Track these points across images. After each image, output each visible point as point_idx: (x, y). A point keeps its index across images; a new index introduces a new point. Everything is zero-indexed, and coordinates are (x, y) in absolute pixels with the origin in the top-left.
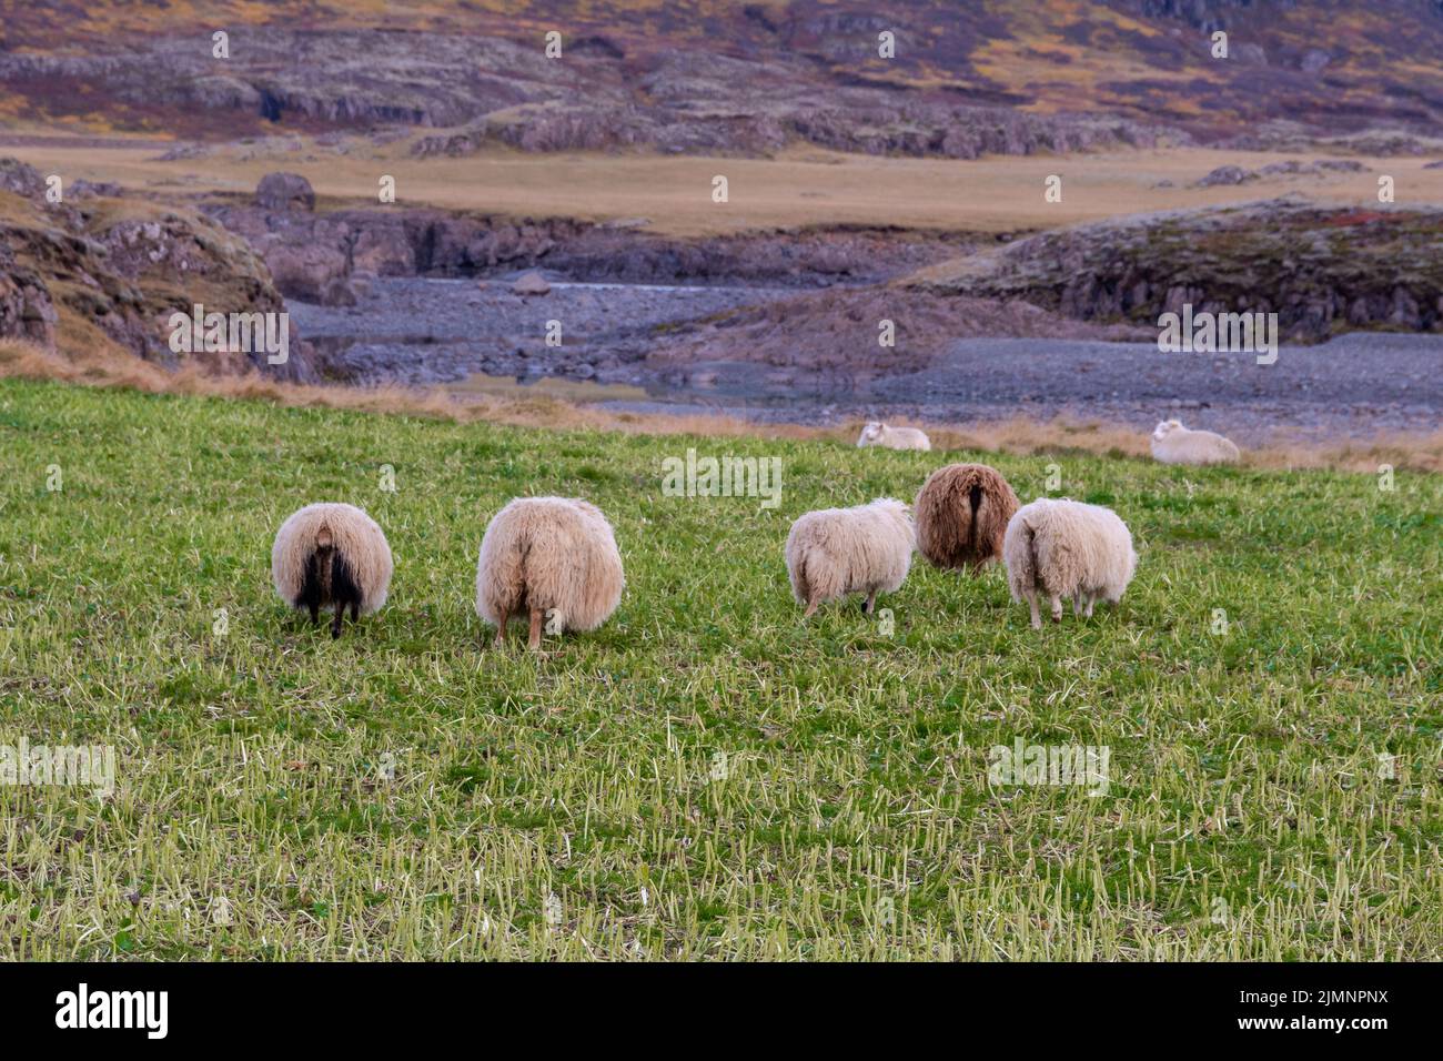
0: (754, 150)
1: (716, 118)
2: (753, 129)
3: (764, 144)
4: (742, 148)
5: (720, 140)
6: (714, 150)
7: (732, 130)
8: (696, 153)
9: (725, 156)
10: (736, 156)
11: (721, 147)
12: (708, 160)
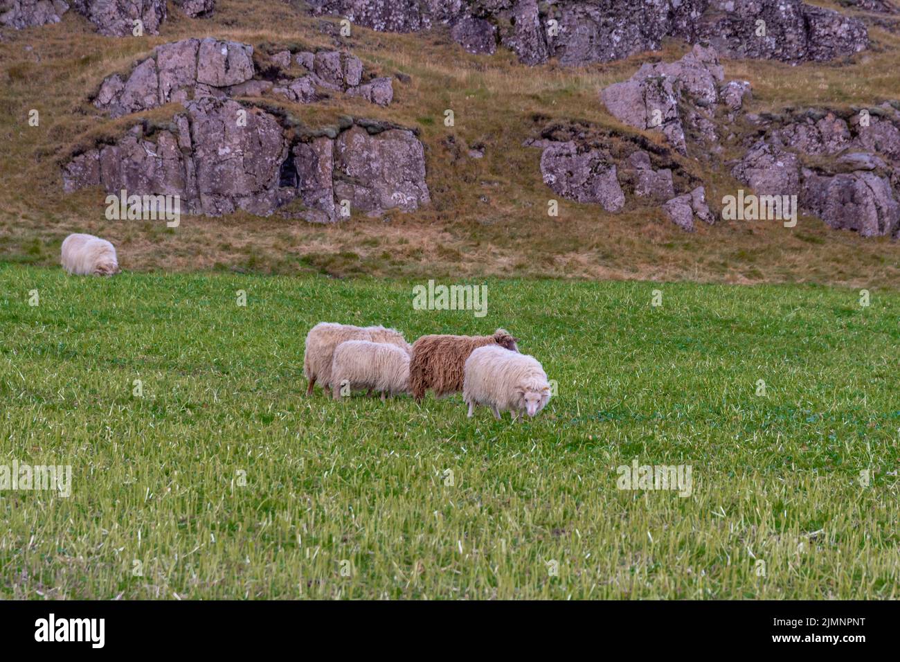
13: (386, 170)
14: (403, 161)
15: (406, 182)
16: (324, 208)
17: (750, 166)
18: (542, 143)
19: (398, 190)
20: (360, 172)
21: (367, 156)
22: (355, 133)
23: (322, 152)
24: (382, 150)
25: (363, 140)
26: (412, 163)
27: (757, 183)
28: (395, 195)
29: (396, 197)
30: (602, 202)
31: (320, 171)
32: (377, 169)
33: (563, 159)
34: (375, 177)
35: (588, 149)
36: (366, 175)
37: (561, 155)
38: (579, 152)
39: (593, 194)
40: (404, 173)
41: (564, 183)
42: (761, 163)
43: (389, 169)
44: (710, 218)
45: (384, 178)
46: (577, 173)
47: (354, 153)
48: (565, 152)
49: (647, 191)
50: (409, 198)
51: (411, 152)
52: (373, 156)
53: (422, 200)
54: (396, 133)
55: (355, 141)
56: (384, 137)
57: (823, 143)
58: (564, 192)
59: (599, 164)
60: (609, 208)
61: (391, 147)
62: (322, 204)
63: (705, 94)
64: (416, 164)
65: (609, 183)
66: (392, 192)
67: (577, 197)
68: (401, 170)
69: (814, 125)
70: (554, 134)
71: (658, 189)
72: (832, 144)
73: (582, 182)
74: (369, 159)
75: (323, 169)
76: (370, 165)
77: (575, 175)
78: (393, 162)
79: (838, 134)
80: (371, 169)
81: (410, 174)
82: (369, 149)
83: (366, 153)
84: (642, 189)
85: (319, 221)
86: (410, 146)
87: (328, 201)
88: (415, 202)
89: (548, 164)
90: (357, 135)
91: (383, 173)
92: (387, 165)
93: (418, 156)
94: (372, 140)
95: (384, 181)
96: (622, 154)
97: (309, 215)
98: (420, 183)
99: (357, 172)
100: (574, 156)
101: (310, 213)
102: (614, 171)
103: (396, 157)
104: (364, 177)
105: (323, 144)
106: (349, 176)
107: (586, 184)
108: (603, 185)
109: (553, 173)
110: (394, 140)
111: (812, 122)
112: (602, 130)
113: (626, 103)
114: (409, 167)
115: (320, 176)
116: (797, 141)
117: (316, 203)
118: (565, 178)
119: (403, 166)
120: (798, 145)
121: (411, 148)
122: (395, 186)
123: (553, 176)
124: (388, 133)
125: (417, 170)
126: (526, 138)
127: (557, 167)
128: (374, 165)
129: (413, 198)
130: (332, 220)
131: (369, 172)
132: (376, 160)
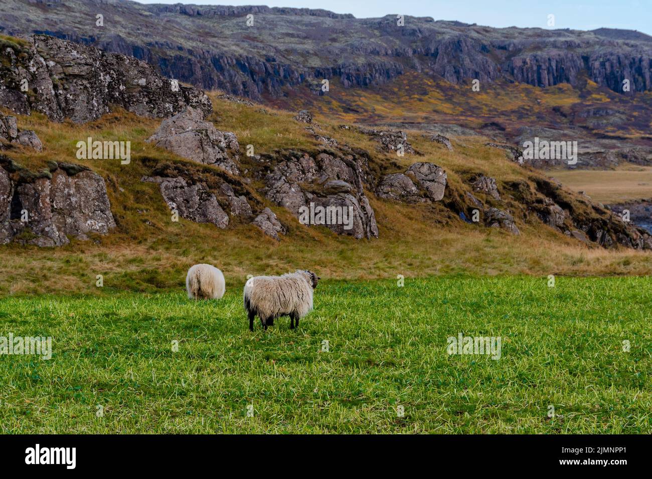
0: (606, 167)
1: (588, 153)
2: (605, 158)
3: (610, 164)
4: (601, 166)
5: (591, 163)
6: (589, 167)
7: (596, 158)
8: (582, 168)
9: (594, 169)
10: (599, 169)
11: (592, 166)
12: (587, 171)
13: (82, 203)
14: (94, 195)
15: (96, 212)
16: (49, 235)
17: (278, 192)
18: (155, 179)
19: (91, 218)
20: (63, 205)
21: (68, 192)
22: (58, 174)
23: (42, 190)
24: (78, 188)
25: (64, 180)
26: (101, 197)
27: (288, 204)
28: (89, 222)
29: (90, 224)
30: (214, 221)
31: (41, 205)
32: (76, 202)
33: (179, 190)
34: (75, 209)
35: (194, 183)
36: (67, 207)
37: (177, 187)
38: (189, 185)
39: (205, 216)
40: (94, 205)
41: (184, 209)
42: (283, 189)
43: (84, 202)
44: (283, 230)
45: (81, 209)
46: (192, 200)
47: (58, 190)
48: (179, 185)
49: (237, 212)
50: (100, 225)
51: (99, 188)
52: (71, 192)
53: (109, 225)
54: (87, 173)
55: (58, 180)
56: (78, 177)
57: (305, 174)
58: (185, 215)
59: (202, 193)
60: (221, 226)
61: (85, 185)
62: (47, 232)
63: (220, 141)
64: (103, 197)
65: (214, 206)
66: (87, 220)
67: (195, 219)
68: (92, 202)
69: (298, 162)
70: (166, 172)
71: (243, 210)
72: (310, 175)
73: (196, 207)
74: (69, 195)
75: (43, 204)
76: (70, 200)
77: (191, 202)
78: (87, 197)
79: (312, 167)
80: (72, 202)
81: (98, 205)
82: (68, 186)
83: (67, 190)
84: (234, 211)
85: (49, 245)
86: (98, 183)
87: (52, 229)
88: (105, 227)
89: (169, 195)
90: (60, 176)
91: (80, 206)
92: (83, 199)
93: (104, 191)
94: (70, 180)
95: (81, 212)
96: (216, 186)
97: (41, 242)
98: (107, 212)
99: (61, 205)
100: (186, 188)
101: (42, 240)
102: (215, 198)
103: (88, 193)
104: (67, 209)
105: (44, 184)
106: (56, 209)
107: (198, 209)
108: (211, 209)
109: (174, 201)
110: (86, 179)
111: (296, 160)
112: (197, 168)
113: (189, 148)
114: (98, 200)
115: (41, 210)
116: (291, 173)
117: (43, 231)
118: (183, 204)
119: (93, 199)
120: (291, 176)
121: (99, 185)
122: (89, 215)
123: (174, 204)
124: (81, 174)
125: (104, 202)
126: (142, 176)
127: (175, 196)
128: (74, 199)
129: (103, 224)
130: (57, 244)
131: (70, 205)
132: (73, 195)
